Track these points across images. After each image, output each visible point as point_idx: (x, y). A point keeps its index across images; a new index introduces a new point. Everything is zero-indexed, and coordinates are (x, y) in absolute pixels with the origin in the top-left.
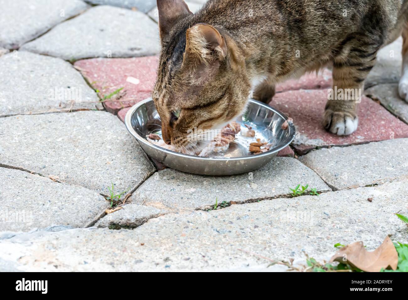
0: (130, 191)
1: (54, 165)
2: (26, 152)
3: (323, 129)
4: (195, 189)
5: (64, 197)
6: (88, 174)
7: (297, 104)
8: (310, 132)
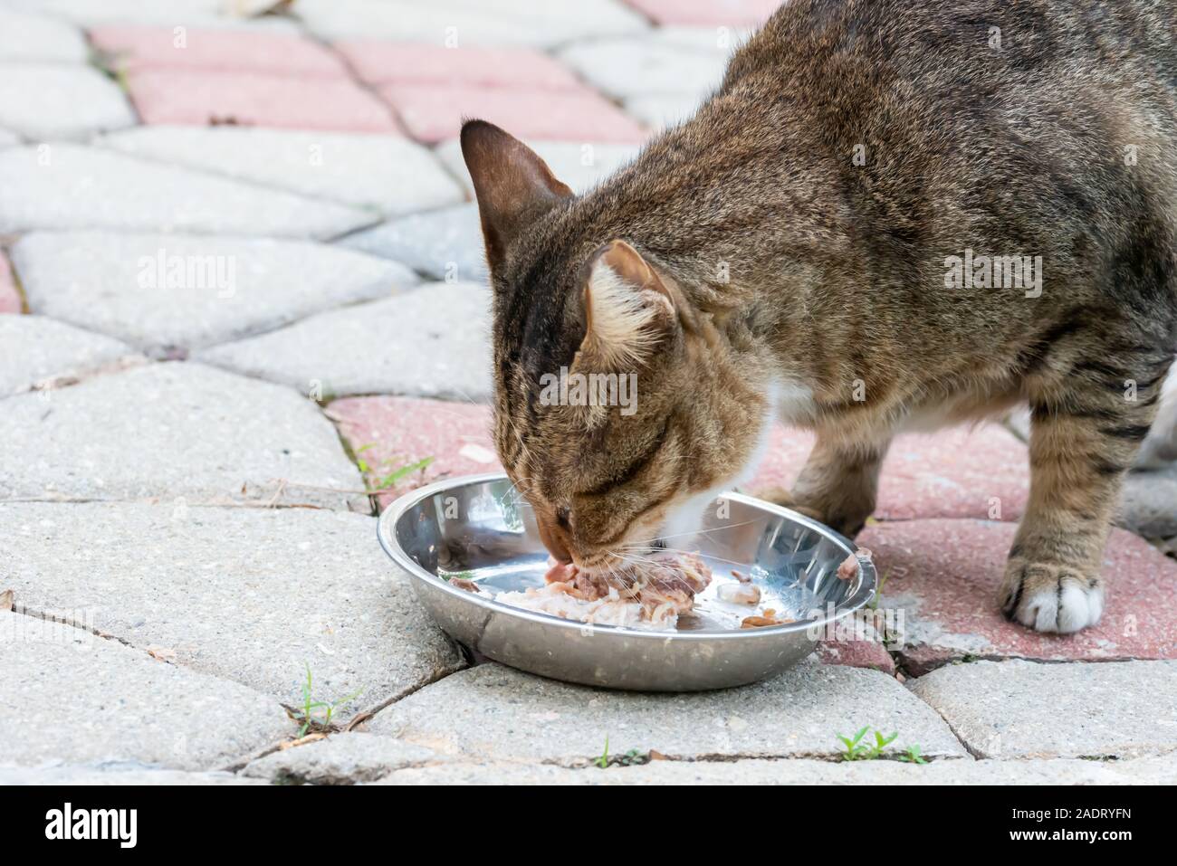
0: (370, 707)
1: (170, 620)
2: (104, 584)
3: (996, 614)
4: (557, 716)
5: (167, 696)
6: (260, 651)
7: (940, 549)
8: (957, 617)
